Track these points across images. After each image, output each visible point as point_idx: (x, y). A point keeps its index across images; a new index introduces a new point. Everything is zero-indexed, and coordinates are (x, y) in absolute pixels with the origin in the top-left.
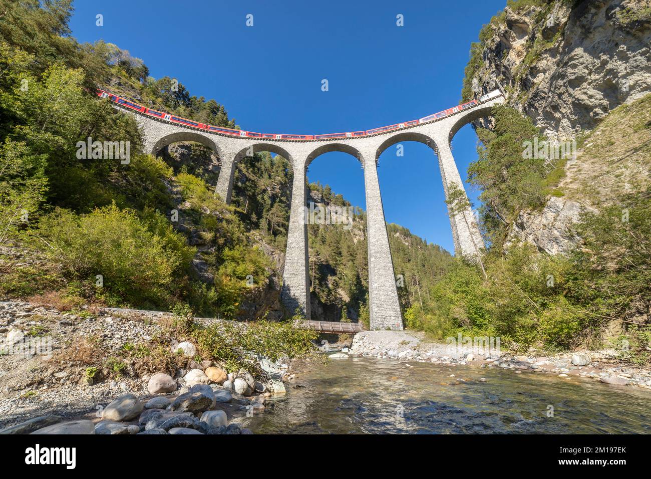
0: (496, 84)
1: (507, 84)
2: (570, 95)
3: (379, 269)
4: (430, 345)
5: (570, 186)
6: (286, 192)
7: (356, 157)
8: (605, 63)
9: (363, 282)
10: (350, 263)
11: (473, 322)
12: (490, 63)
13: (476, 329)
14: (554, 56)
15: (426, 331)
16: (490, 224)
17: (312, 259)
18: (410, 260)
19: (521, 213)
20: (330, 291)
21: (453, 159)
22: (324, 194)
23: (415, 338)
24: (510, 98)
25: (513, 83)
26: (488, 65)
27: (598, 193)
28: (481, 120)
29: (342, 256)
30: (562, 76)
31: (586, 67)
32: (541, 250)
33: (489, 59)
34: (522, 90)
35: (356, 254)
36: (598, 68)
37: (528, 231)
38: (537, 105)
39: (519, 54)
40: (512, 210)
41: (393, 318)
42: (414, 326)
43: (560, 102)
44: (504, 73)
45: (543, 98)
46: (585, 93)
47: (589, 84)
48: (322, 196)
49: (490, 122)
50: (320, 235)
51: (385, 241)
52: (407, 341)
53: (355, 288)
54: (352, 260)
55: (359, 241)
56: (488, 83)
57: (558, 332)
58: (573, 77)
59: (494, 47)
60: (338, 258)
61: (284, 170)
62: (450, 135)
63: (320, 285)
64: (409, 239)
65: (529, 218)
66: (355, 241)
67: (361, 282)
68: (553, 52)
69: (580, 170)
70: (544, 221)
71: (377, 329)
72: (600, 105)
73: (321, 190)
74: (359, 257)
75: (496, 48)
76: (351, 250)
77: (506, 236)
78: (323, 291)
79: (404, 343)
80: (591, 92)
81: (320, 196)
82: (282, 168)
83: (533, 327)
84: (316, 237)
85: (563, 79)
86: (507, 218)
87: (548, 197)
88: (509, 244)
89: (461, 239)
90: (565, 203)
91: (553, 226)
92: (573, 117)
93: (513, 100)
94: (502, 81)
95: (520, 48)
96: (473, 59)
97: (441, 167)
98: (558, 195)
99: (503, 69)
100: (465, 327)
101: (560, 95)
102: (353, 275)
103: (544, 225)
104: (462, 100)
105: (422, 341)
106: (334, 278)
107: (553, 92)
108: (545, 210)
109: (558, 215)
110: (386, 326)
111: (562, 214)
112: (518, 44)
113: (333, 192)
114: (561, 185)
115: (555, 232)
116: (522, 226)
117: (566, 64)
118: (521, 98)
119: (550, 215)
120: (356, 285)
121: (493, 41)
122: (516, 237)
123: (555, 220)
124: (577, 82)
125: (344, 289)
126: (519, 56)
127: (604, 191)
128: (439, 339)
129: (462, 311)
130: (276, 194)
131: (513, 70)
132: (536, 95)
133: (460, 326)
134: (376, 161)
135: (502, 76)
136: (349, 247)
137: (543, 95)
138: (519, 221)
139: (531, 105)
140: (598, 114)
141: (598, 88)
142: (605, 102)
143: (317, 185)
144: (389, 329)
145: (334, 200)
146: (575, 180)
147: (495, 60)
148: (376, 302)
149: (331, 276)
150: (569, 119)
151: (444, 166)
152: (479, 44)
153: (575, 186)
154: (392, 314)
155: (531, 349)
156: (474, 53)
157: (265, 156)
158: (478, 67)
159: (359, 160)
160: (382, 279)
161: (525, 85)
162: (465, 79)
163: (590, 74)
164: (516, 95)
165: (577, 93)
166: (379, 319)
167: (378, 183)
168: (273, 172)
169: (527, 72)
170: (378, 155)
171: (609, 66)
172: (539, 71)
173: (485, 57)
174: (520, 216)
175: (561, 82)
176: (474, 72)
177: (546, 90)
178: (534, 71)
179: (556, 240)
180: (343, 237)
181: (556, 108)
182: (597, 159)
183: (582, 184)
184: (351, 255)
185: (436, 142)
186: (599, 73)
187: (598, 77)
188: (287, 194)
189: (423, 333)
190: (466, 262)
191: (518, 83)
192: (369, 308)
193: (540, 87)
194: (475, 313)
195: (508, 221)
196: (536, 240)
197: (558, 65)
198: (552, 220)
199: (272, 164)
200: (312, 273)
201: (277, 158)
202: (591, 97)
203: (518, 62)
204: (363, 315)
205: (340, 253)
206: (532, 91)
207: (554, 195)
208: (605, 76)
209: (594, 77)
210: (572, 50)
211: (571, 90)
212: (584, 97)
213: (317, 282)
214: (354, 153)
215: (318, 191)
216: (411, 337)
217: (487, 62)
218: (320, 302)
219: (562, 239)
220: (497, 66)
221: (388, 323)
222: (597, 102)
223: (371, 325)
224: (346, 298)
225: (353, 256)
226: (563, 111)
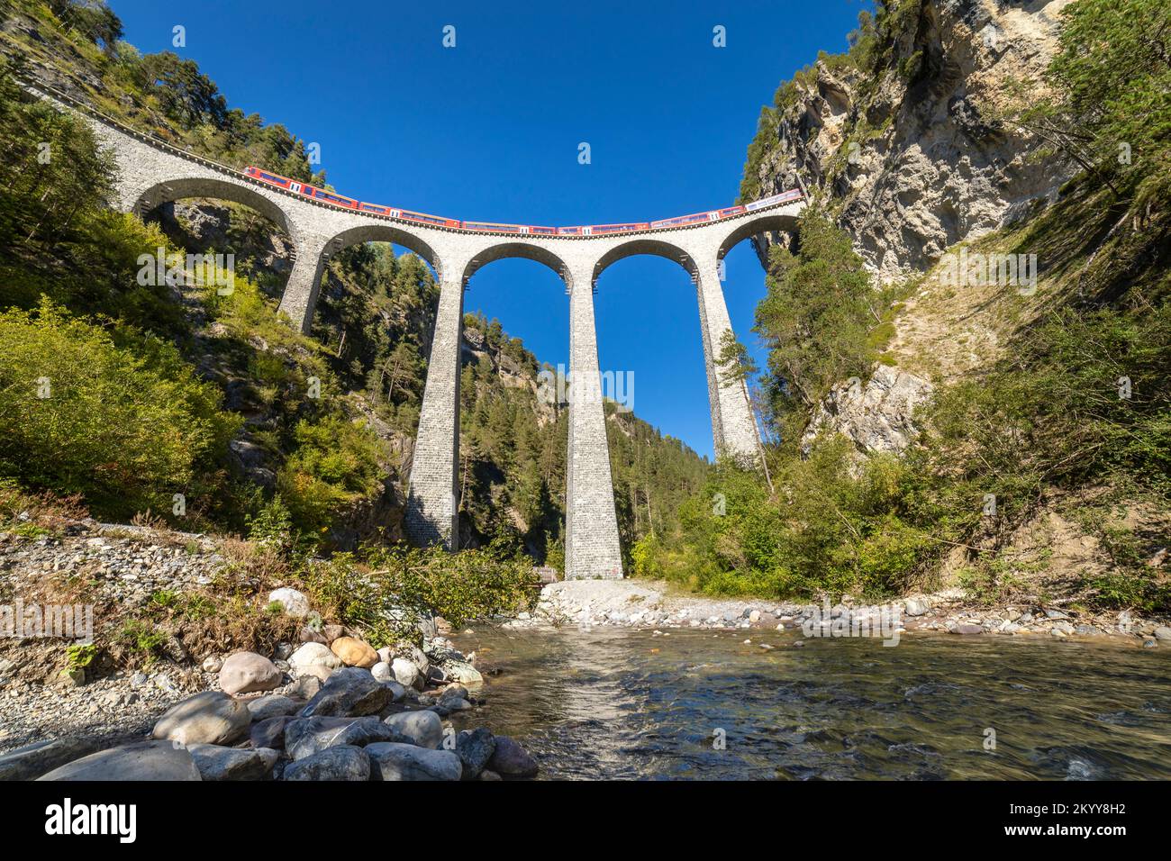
0: (796, 180)
1: (813, 182)
2: (900, 215)
3: (587, 474)
4: (681, 601)
5: (903, 351)
6: (418, 325)
7: (558, 271)
8: (944, 177)
9: (553, 498)
10: (531, 463)
11: (752, 561)
12: (790, 144)
13: (757, 572)
14: (881, 151)
15: (668, 580)
16: (779, 404)
17: (464, 451)
18: (631, 463)
19: (834, 388)
20: (493, 511)
21: (721, 293)
22: (488, 335)
23: (653, 591)
24: (816, 205)
25: (822, 183)
26: (785, 147)
27: (939, 365)
28: (768, 235)
29: (515, 450)
30: (891, 184)
31: (922, 178)
32: (861, 447)
33: (787, 138)
34: (834, 195)
35: (542, 447)
36: (935, 183)
37: (842, 416)
38: (854, 222)
39: (833, 139)
40: (820, 381)
41: (607, 559)
42: (646, 572)
43: (886, 223)
44: (809, 165)
45: (864, 214)
46: (919, 216)
47: (925, 203)
48: (485, 339)
49: (782, 240)
50: (477, 409)
51: (600, 426)
52: (640, 596)
53: (537, 507)
54: (535, 458)
55: (548, 424)
56: (784, 176)
57: (886, 570)
58: (905, 189)
59: (796, 120)
60: (508, 453)
61: (418, 284)
62: (719, 253)
63: (476, 498)
64: (632, 426)
65: (845, 396)
66: (541, 424)
67: (549, 496)
68: (881, 146)
69: (914, 329)
70: (868, 403)
71: (579, 578)
72: (936, 237)
73: (483, 326)
74: (548, 453)
75: (800, 122)
76: (533, 438)
77: (807, 424)
78: (482, 511)
79: (634, 599)
80: (927, 216)
81: (481, 337)
82: (412, 279)
83: (847, 565)
84: (470, 412)
85: (892, 189)
86: (812, 396)
87: (875, 365)
88: (813, 437)
89: (726, 428)
90: (898, 376)
91: (880, 410)
92: (903, 250)
93: (820, 210)
94: (804, 177)
95: (835, 130)
96: (762, 132)
97: (700, 305)
98: (890, 362)
99: (808, 158)
100: (738, 570)
101: (887, 213)
102: (536, 484)
103: (867, 408)
104: (739, 199)
105: (664, 595)
106: (501, 488)
107: (877, 207)
108: (871, 384)
109: (888, 394)
110: (595, 573)
111: (894, 393)
112: (834, 122)
113: (504, 333)
114: (891, 349)
115: (882, 419)
116: (833, 409)
117: (897, 167)
118: (831, 208)
119: (877, 392)
120: (539, 503)
121: (796, 109)
122: (823, 425)
123: (883, 401)
124: (909, 198)
125: (518, 508)
126: (832, 141)
127: (947, 362)
128: (694, 592)
129: (735, 544)
130: (399, 327)
131: (824, 162)
132: (854, 207)
133: (731, 569)
134: (593, 284)
135: (805, 169)
136: (529, 433)
137: (864, 208)
138: (830, 401)
139: (846, 222)
140: (932, 251)
141: (935, 211)
142: (942, 234)
143: (476, 317)
144: (599, 577)
145: (505, 348)
146: (908, 343)
147: (798, 142)
148: (580, 531)
149: (496, 484)
150: (896, 252)
151: (707, 304)
152: (773, 110)
153: (908, 352)
154: (607, 552)
155: (846, 597)
156: (765, 123)
157: (381, 252)
158: (769, 148)
159: (563, 277)
160: (592, 491)
161: (840, 189)
162: (746, 165)
163: (926, 188)
164: (824, 202)
165: (908, 213)
166: (583, 561)
167: (593, 322)
168: (396, 285)
169: (844, 169)
170: (597, 272)
171: (949, 183)
172: (860, 171)
173: (781, 133)
174: (832, 392)
175: (889, 193)
176: (763, 154)
177: (869, 203)
178: (853, 171)
179: (882, 432)
180: (518, 415)
181: (880, 232)
182: (934, 315)
183: (918, 350)
184: (532, 448)
185: (697, 262)
186: (937, 190)
187: (935, 195)
188: (420, 329)
189: (663, 582)
190: (735, 465)
191: (828, 184)
192: (564, 541)
193: (861, 195)
194: (758, 547)
195: (813, 401)
196: (854, 431)
197: (886, 167)
198: (879, 401)
199: (395, 269)
200: (464, 477)
201: (405, 258)
202: (925, 223)
203: (831, 150)
204: (551, 555)
205: (512, 444)
206: (849, 200)
207: (883, 363)
208: (944, 196)
209: (931, 194)
210: (904, 148)
211: (901, 207)
212: (917, 222)
213: (471, 494)
214: (555, 264)
215: (478, 328)
216: (645, 590)
217: (784, 142)
218: (475, 531)
219: (890, 431)
220: (799, 150)
221: (596, 569)
222: (933, 232)
223: (568, 571)
224: (523, 526)
225: (536, 450)
226: (890, 237)
